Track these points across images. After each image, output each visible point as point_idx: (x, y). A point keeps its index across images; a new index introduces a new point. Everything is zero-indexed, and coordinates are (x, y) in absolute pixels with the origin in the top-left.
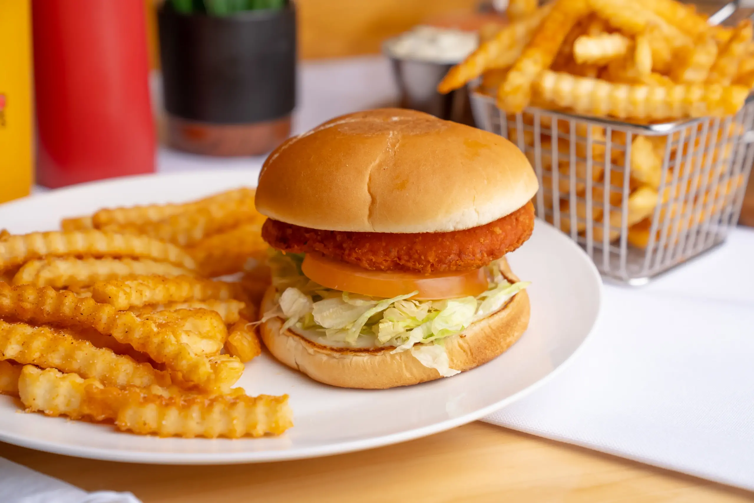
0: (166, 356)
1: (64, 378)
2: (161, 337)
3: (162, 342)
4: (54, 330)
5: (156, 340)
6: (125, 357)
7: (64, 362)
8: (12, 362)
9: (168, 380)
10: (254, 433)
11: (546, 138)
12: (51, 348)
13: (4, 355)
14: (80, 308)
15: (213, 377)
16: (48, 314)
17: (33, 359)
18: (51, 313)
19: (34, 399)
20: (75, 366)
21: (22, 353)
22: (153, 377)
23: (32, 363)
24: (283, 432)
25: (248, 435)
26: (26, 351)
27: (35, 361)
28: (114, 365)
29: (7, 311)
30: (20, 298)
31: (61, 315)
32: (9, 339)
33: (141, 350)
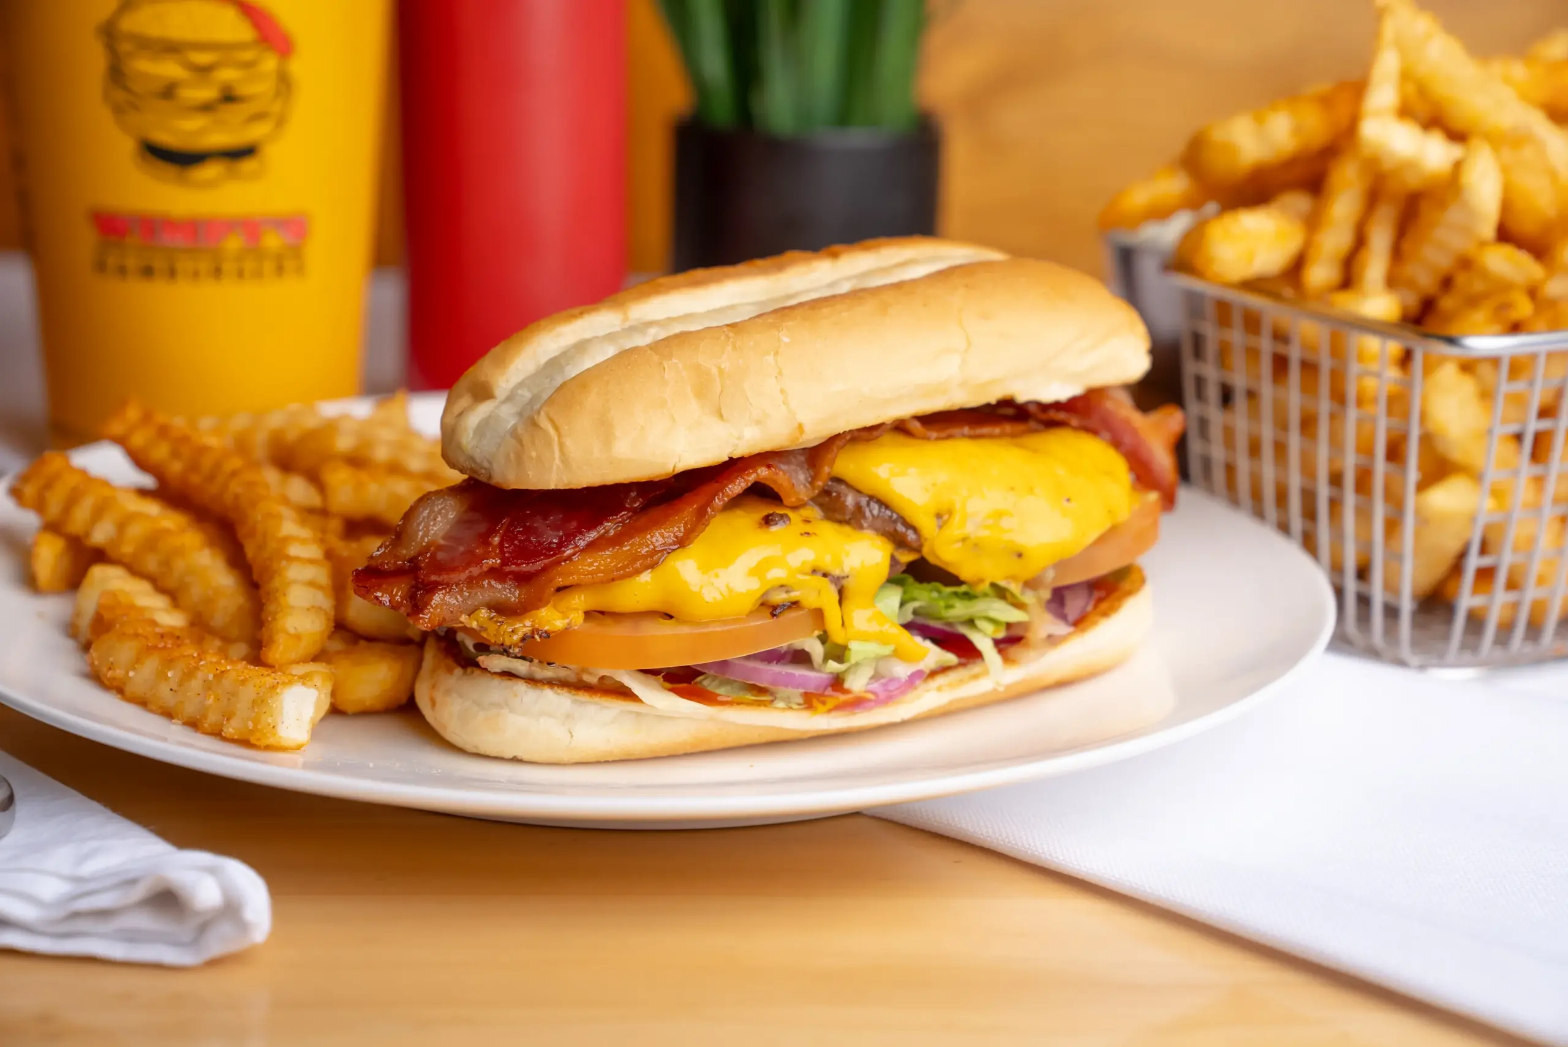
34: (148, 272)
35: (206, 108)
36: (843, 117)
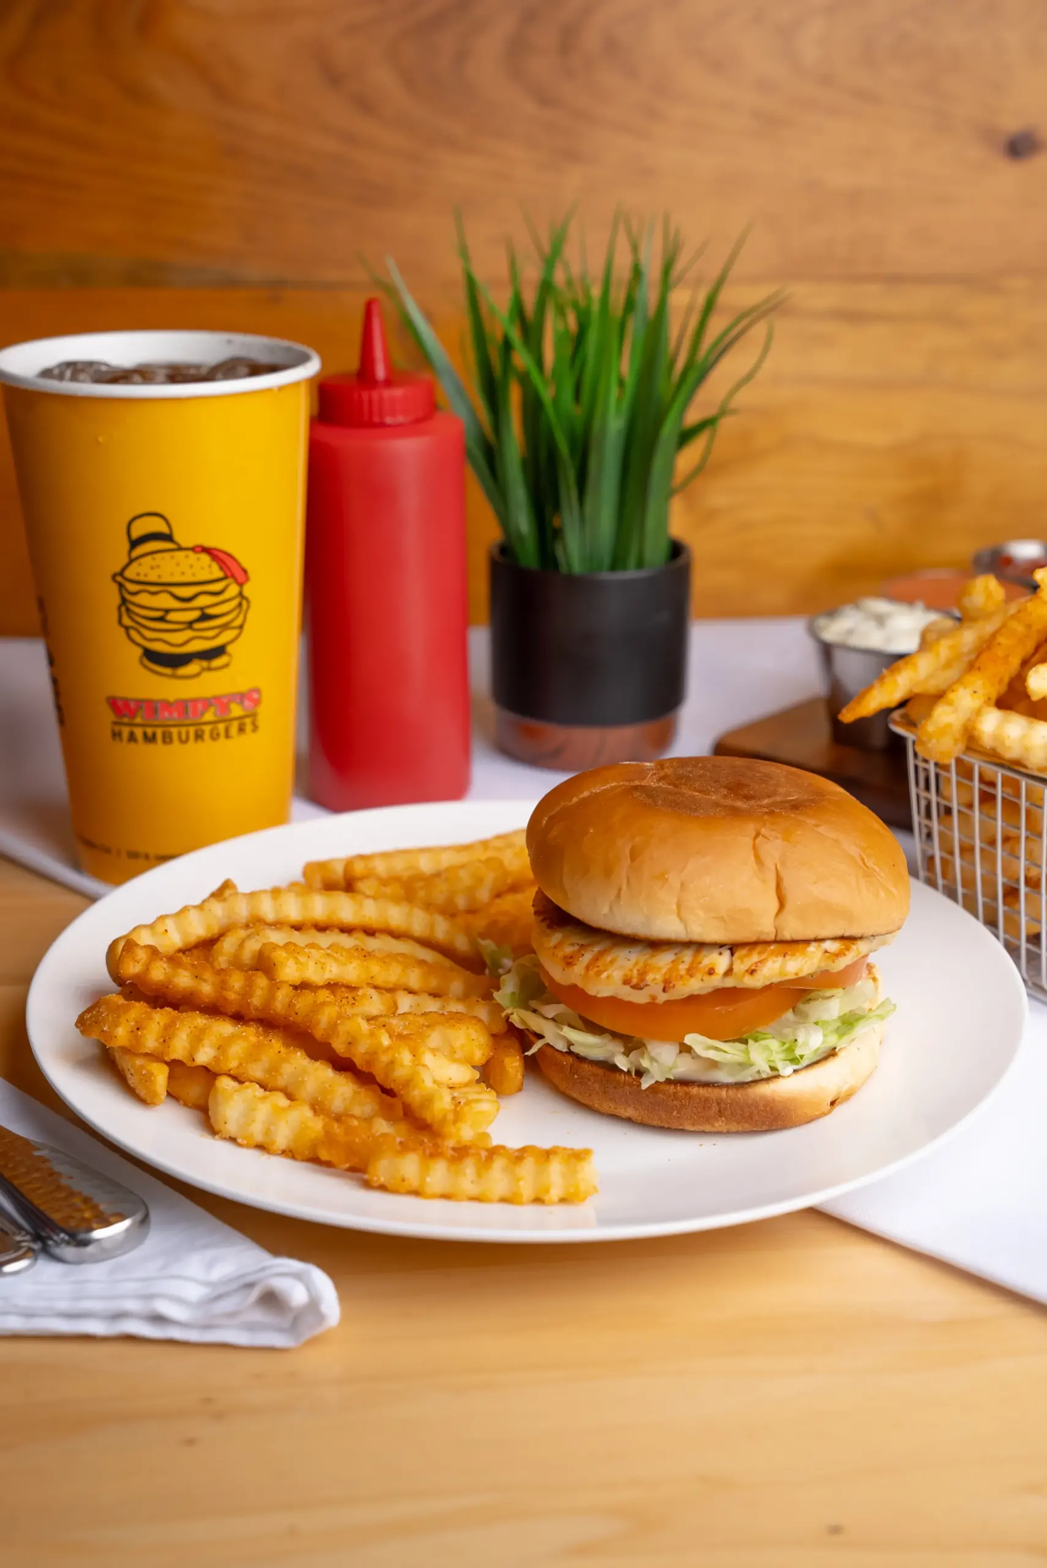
0: (395, 1081)
1: (264, 1098)
2: (391, 1055)
3: (392, 1062)
4: (263, 1031)
5: (384, 1058)
6: (345, 1076)
7: (267, 1076)
8: (205, 1069)
9: (400, 1111)
10: (546, 1198)
11: (987, 798)
12: (253, 1055)
13: (194, 1060)
14: (295, 1005)
15: (451, 1117)
16: (257, 1009)
17: (230, 1068)
18: (260, 1008)
19: (225, 1123)
20: (281, 1082)
21: (216, 1059)
22: (377, 1107)
23: (228, 1073)
24: (584, 1199)
25: (538, 1200)
26: (221, 1058)
27: (232, 1072)
28: (328, 1086)
29: (207, 1001)
30: (223, 985)
31: (272, 1012)
32: (201, 1040)
33: (364, 1069)
34: (150, 739)
35: (190, 625)
36: (617, 562)
